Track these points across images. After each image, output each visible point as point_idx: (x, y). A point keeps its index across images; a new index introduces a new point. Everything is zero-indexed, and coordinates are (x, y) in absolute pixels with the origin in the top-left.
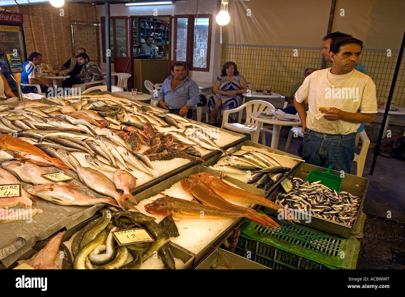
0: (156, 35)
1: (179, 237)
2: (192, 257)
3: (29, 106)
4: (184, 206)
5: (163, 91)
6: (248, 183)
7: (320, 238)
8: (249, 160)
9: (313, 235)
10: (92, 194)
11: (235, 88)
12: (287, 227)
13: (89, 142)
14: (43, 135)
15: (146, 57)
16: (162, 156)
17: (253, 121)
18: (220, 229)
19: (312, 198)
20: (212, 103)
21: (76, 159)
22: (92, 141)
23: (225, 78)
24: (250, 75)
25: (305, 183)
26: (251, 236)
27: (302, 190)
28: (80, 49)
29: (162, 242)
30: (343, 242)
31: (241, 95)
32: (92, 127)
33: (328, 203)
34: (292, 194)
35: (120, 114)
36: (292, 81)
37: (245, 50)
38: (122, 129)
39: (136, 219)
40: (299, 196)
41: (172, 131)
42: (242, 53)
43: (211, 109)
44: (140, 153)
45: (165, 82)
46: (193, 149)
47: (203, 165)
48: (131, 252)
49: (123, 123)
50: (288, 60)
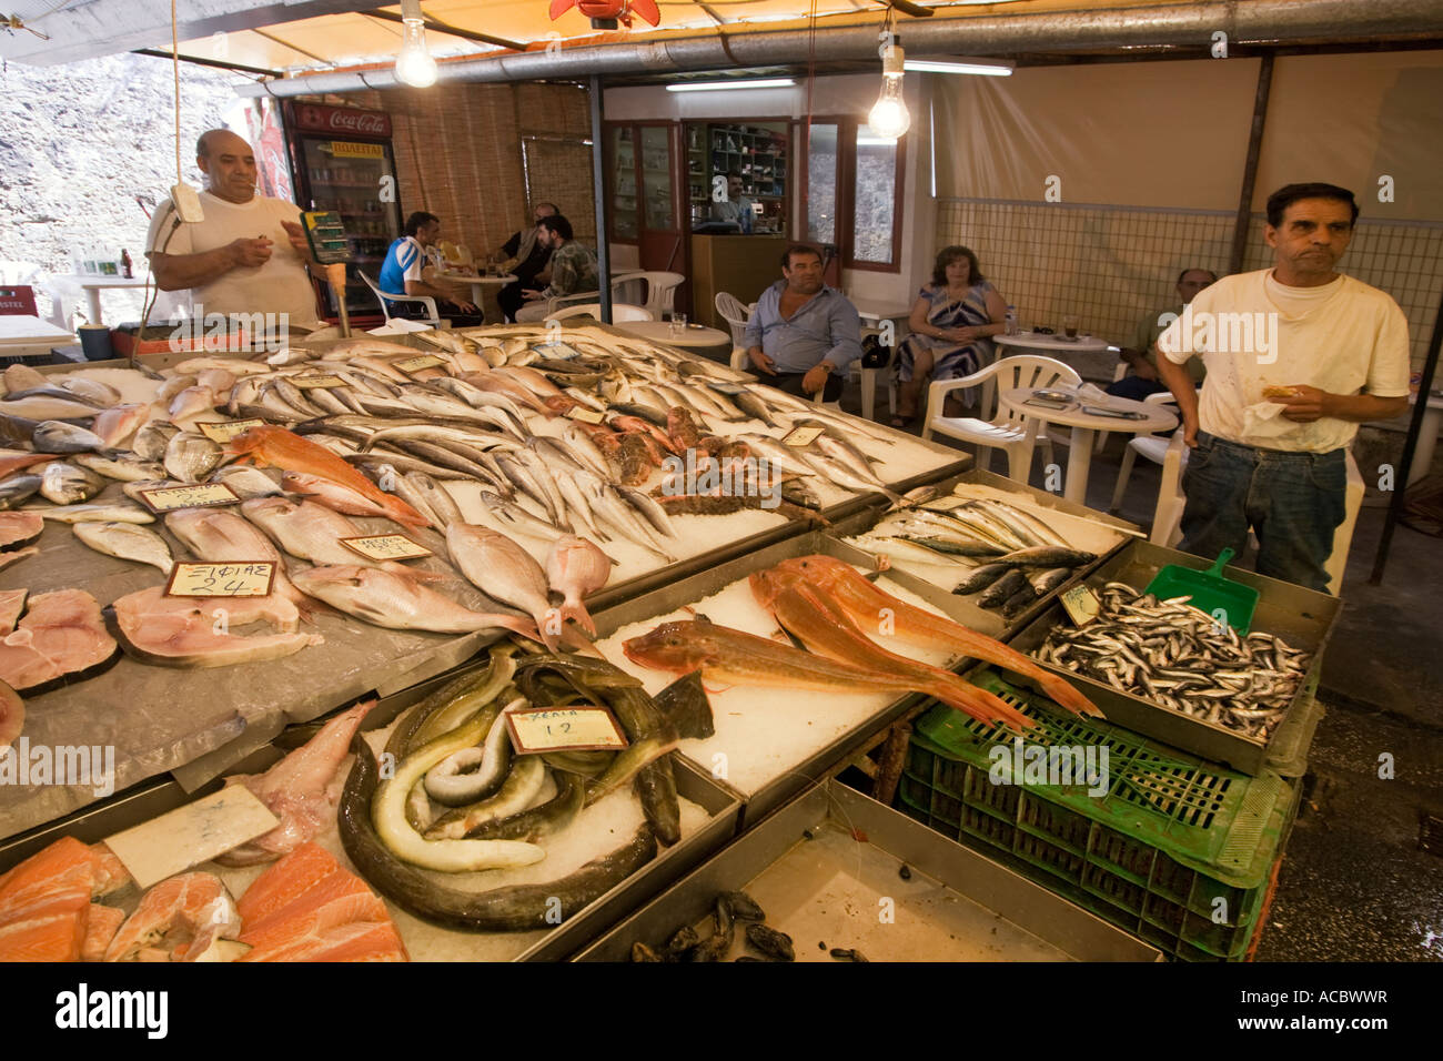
0: (757, 171)
1: (711, 739)
2: (734, 801)
3: (361, 352)
4: (738, 651)
5: (759, 321)
6: (956, 592)
7: (1164, 769)
8: (970, 525)
9: (1144, 757)
10: (475, 601)
11: (971, 320)
12: (1067, 728)
13: (500, 455)
14: (376, 431)
15: (726, 230)
16: (702, 504)
17: (1017, 416)
18: (841, 724)
19: (1154, 647)
20: (904, 361)
21: (453, 500)
22: (512, 453)
23: (944, 290)
24: (1018, 284)
25: (1142, 602)
26: (950, 748)
27: (1128, 620)
28: (544, 205)
29: (649, 752)
30: (1237, 785)
31: (988, 339)
32: (521, 414)
33: (1203, 665)
34: (1095, 632)
35: (610, 381)
36: (1141, 304)
37: (1001, 215)
38: (608, 420)
39: (585, 680)
40: (1117, 639)
41: (750, 434)
42: (994, 222)
43: (902, 377)
44: (641, 491)
45: (764, 297)
46: (800, 486)
47: (827, 534)
48: (555, 775)
49: (614, 407)
50: (1131, 246)
